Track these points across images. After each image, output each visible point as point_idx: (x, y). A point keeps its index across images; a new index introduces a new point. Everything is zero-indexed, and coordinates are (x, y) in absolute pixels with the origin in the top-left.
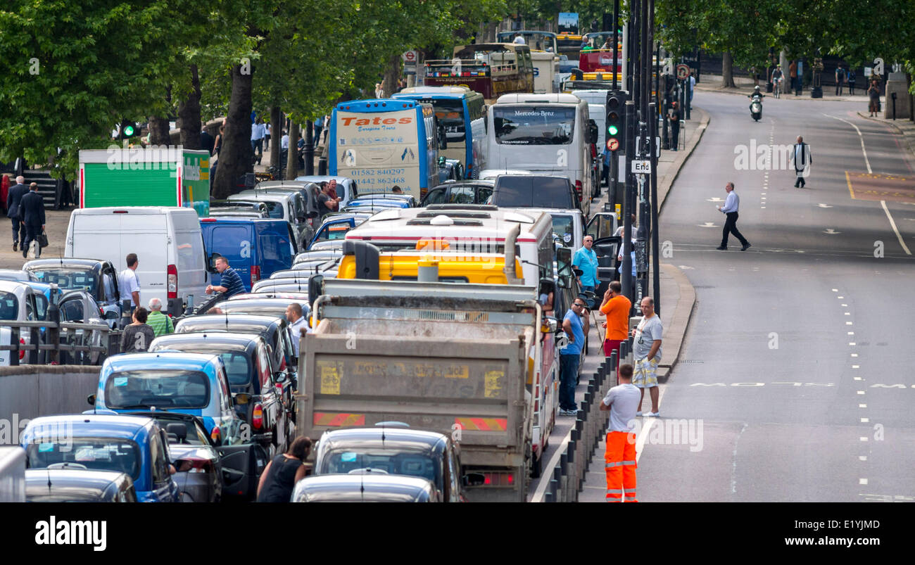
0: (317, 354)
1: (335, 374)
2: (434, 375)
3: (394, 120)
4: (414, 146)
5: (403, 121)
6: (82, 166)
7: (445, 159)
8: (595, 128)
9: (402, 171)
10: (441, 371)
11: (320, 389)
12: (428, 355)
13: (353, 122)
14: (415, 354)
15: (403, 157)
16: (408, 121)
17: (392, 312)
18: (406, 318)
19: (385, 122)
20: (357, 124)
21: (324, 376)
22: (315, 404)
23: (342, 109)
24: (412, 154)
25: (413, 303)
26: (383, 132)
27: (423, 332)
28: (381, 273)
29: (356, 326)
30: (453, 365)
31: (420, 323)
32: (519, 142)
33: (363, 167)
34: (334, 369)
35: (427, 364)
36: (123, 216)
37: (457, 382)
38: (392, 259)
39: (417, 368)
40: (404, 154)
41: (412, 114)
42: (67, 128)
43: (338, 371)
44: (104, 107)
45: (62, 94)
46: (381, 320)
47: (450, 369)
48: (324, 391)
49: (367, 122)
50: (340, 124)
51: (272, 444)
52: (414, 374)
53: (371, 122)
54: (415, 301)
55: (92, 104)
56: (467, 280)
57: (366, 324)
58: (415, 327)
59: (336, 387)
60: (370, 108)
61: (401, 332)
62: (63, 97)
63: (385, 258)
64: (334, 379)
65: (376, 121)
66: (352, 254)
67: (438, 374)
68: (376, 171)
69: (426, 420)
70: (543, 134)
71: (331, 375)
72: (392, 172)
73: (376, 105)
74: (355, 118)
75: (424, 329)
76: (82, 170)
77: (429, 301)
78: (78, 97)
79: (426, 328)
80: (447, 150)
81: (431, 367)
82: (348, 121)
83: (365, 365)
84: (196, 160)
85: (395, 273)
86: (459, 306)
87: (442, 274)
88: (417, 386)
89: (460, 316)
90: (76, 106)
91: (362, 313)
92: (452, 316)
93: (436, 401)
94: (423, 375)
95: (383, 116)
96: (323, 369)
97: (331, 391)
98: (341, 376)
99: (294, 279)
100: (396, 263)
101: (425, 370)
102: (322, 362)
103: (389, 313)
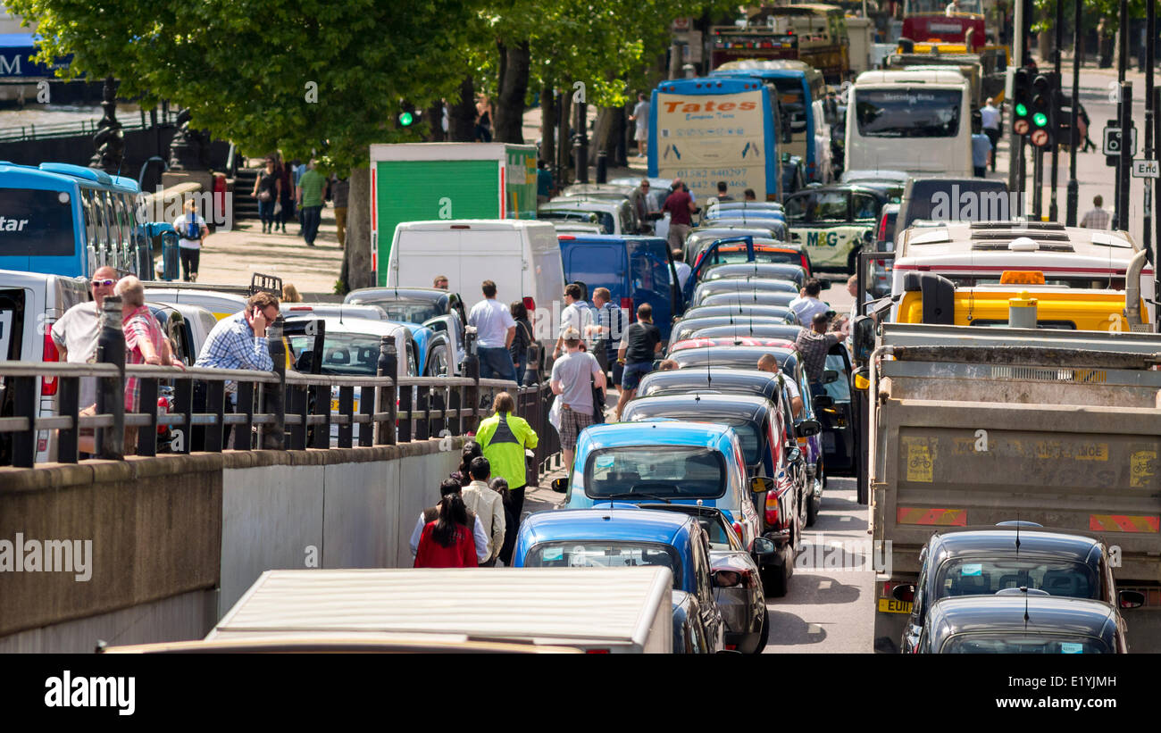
0: (903, 429)
1: (927, 455)
2: (1061, 456)
3: (733, 105)
4: (759, 139)
5: (744, 106)
6: (373, 166)
7: (789, 156)
8: (979, 116)
9: (742, 172)
10: (1071, 451)
11: (906, 475)
12: (1053, 429)
13: (679, 108)
14: (1036, 427)
15: (744, 154)
16: (752, 107)
17: (976, 369)
18: (994, 377)
19: (721, 107)
20: (685, 110)
21: (911, 457)
22: (899, 495)
23: (664, 90)
24: (756, 150)
25: (1004, 357)
26: (717, 120)
27: (1018, 395)
28: (957, 315)
29: (926, 388)
30: (1087, 443)
31: (1013, 384)
32: (887, 134)
33: (693, 166)
34: (925, 448)
35: (1052, 442)
36: (464, 233)
37: (1092, 466)
38: (972, 296)
39: (1038, 448)
40: (746, 150)
41: (756, 97)
42: (336, 115)
43: (931, 452)
44: (384, 88)
45: (328, 70)
46: (962, 381)
47: (1082, 447)
48: (911, 477)
49: (697, 108)
50: (662, 110)
51: (789, 546)
52: (1034, 455)
53: (703, 108)
54: (1006, 354)
55: (367, 83)
56: (1074, 327)
57: (940, 385)
58: (1007, 390)
59: (928, 472)
60: (702, 88)
61: (988, 396)
62: (330, 74)
63: (964, 296)
64: (925, 462)
65: (709, 107)
66: (918, 289)
67: (1067, 454)
68: (709, 172)
69: (1049, 518)
70: (915, 123)
71: (921, 456)
72: (730, 172)
73: (709, 86)
74: (682, 103)
75: (1019, 392)
76: (374, 170)
77: (1027, 354)
78: (350, 73)
79: (1023, 391)
80: (793, 143)
81: (1057, 445)
82: (672, 107)
83: (967, 442)
84: (522, 157)
85: (976, 316)
86: (1067, 361)
87: (1041, 317)
88: (1038, 471)
89: (1064, 375)
90: (348, 86)
91: (935, 371)
92: (1054, 376)
93: (1064, 494)
94: (1046, 456)
95: (718, 100)
96: (910, 448)
97: (921, 478)
98: (935, 457)
99: (729, 318)
100: (977, 302)
101: (1050, 450)
102: (906, 439)
103: (971, 371)
